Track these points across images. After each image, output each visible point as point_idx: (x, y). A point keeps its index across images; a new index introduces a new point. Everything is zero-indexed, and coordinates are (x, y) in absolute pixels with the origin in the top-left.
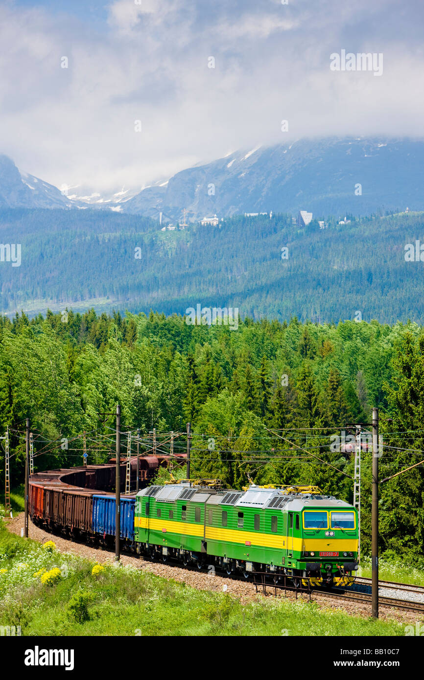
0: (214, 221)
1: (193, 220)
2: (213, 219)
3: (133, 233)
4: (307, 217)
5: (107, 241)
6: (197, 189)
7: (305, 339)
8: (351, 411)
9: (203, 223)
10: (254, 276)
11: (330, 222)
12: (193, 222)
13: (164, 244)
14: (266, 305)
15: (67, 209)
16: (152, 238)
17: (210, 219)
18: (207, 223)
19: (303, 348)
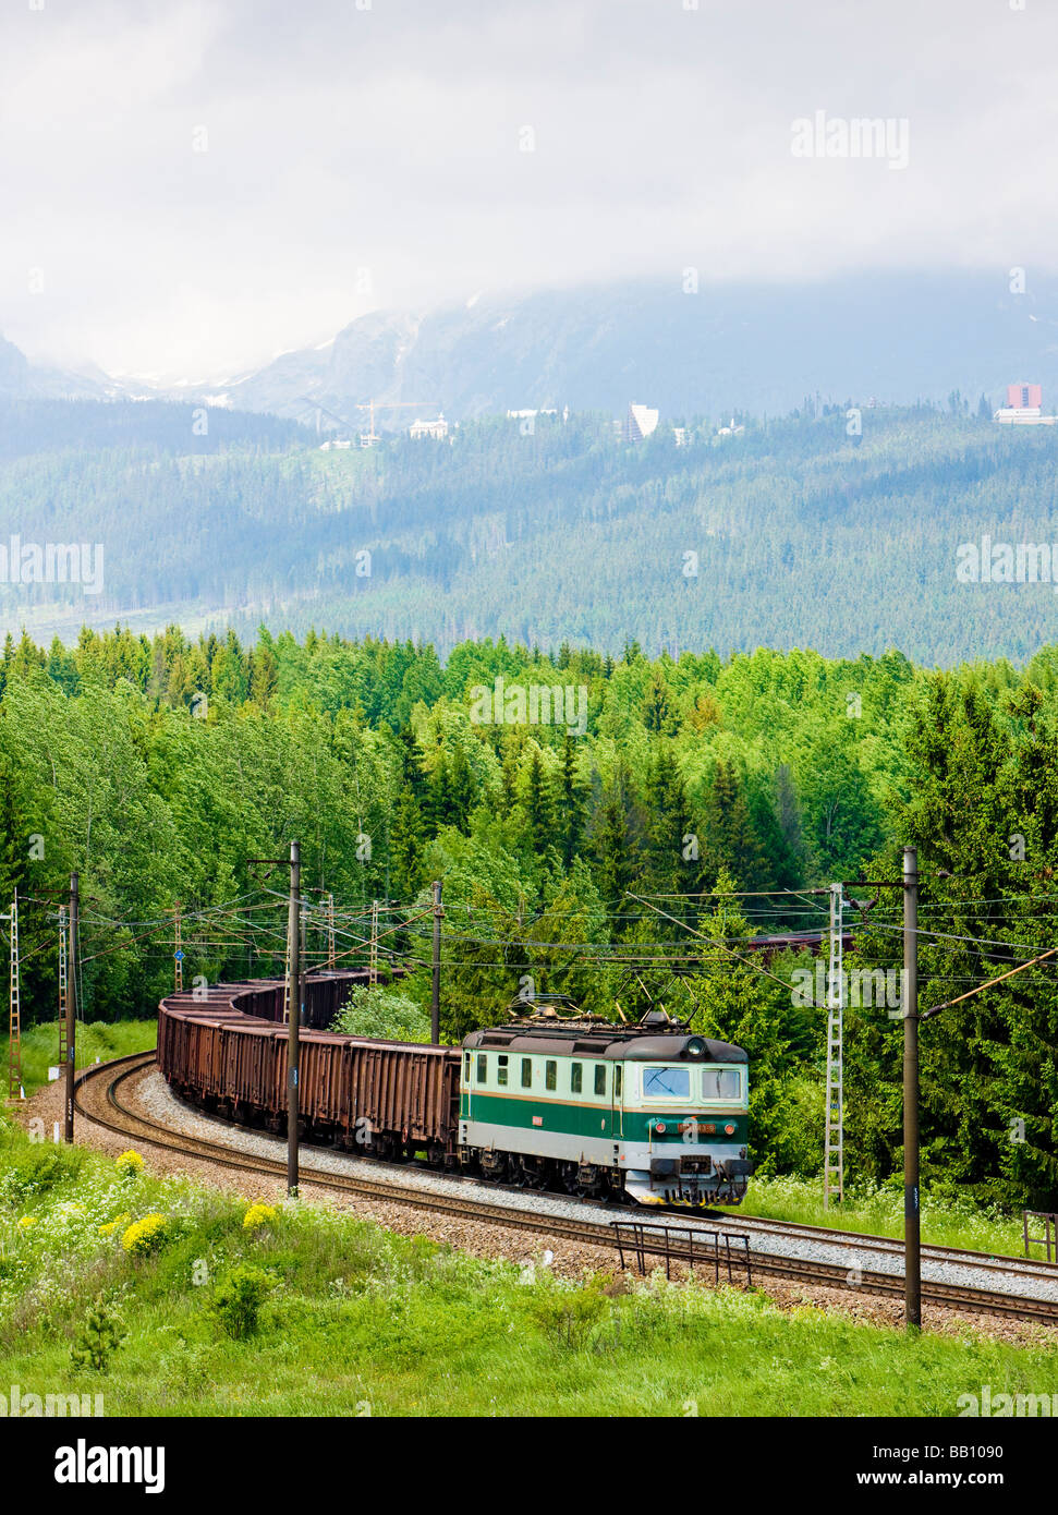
0: (438, 428)
1: (389, 426)
2: (435, 424)
3: (257, 456)
4: (647, 420)
5: (197, 474)
6: (399, 357)
7: (657, 692)
8: (765, 856)
9: (412, 433)
10: (528, 553)
11: (699, 429)
12: (391, 430)
13: (327, 479)
14: (555, 616)
15: (106, 401)
16: (299, 467)
17: (429, 425)
18: (422, 433)
19: (652, 713)
